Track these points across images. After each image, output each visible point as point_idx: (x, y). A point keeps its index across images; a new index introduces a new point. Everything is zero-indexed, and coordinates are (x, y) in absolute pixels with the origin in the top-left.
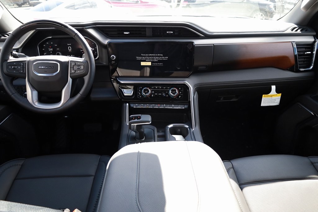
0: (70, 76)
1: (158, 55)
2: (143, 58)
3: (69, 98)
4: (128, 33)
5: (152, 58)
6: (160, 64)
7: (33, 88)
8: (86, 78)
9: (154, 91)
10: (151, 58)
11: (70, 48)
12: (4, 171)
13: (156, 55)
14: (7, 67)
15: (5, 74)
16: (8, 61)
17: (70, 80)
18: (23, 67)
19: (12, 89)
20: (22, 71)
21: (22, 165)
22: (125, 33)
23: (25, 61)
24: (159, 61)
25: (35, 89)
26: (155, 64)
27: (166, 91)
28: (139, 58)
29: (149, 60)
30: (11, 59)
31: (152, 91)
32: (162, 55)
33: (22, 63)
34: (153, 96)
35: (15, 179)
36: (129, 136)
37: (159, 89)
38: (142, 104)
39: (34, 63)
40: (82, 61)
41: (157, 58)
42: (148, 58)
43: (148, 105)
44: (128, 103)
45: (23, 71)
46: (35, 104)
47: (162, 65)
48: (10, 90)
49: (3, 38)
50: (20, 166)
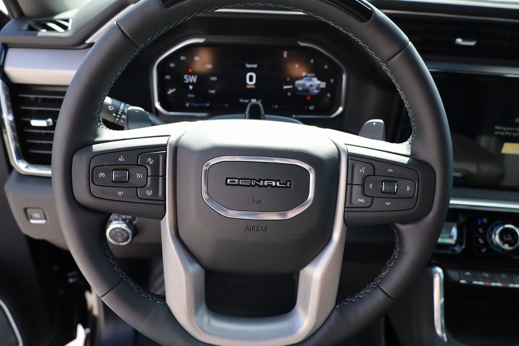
11: (251, 78)
14: (91, 177)
16: (96, 148)
18: (155, 175)
20: (149, 193)
28: (501, 131)
33: (153, 157)
40: (403, 160)
44: (440, 266)
45: (155, 192)
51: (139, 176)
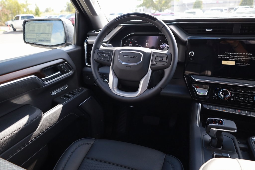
0: (151, 68)
1: (247, 54)
2: (226, 57)
3: (146, 89)
4: (210, 30)
5: (238, 57)
6: (247, 64)
7: (115, 76)
8: (167, 71)
9: (234, 94)
10: (236, 57)
11: (147, 44)
12: (78, 147)
13: (244, 54)
14: (98, 54)
15: (95, 60)
16: (99, 49)
17: (150, 71)
18: (110, 56)
19: (98, 74)
20: (108, 59)
21: (92, 145)
22: (207, 30)
23: (113, 50)
24: (246, 61)
25: (116, 77)
26: (240, 64)
27: (251, 96)
28: (220, 56)
29: (233, 59)
30: (102, 48)
31: (231, 94)
32: (251, 54)
33: (110, 52)
34: (232, 99)
35: (85, 157)
36: (203, 140)
37: (241, 92)
38: (218, 106)
39: (121, 52)
40: (165, 53)
41: (244, 58)
42: (233, 57)
43: (224, 108)
44: (200, 103)
45: (110, 59)
46: (114, 91)
47: (249, 65)
48: (96, 75)
49: (96, 32)
50: (91, 145)
51: (107, 55)
